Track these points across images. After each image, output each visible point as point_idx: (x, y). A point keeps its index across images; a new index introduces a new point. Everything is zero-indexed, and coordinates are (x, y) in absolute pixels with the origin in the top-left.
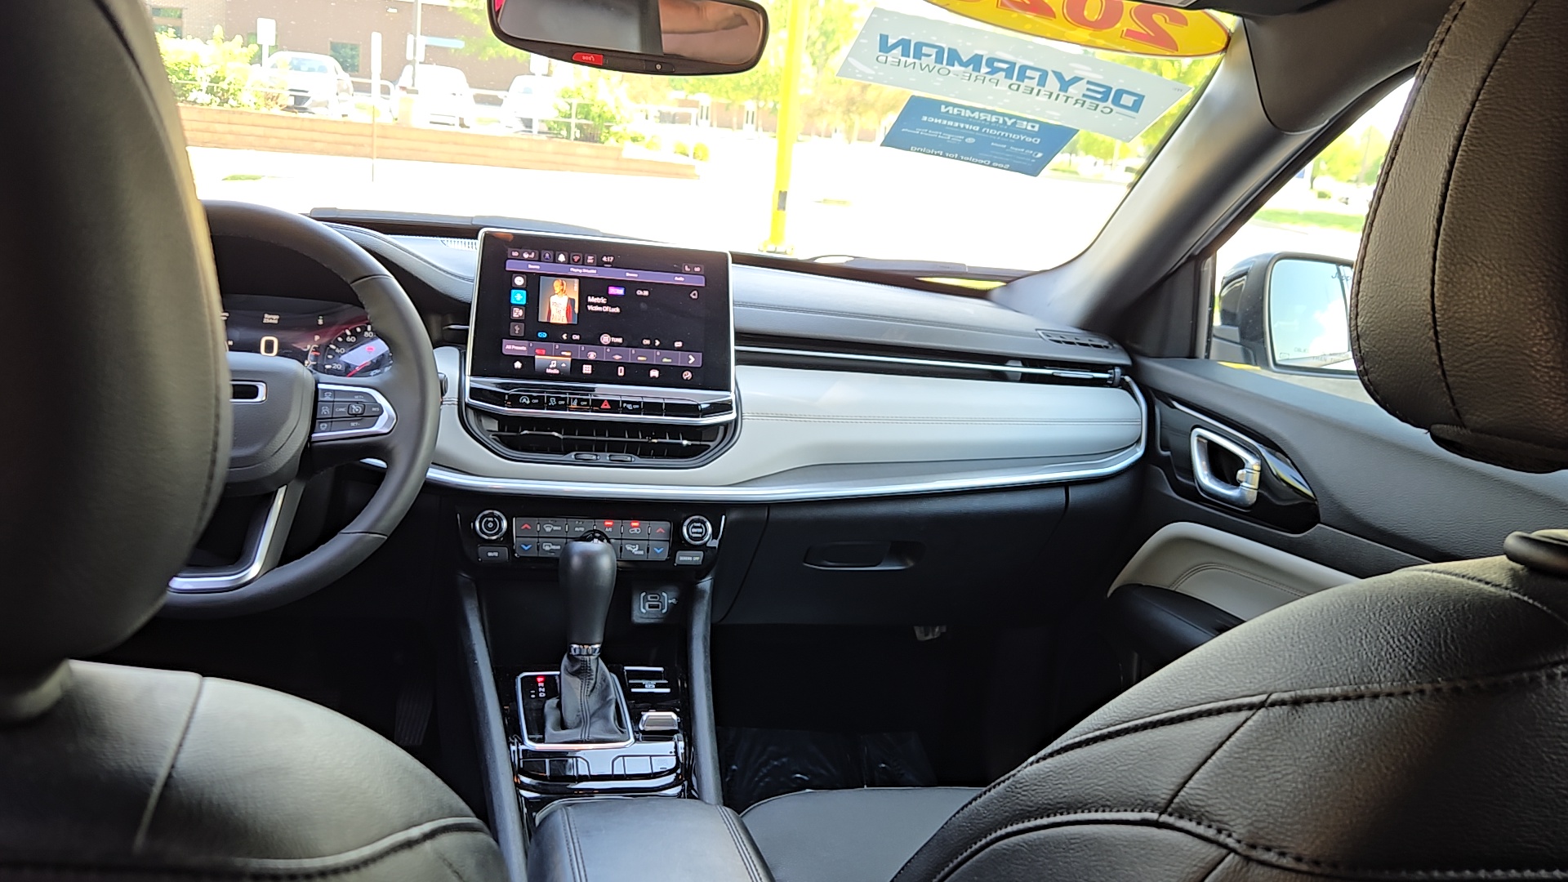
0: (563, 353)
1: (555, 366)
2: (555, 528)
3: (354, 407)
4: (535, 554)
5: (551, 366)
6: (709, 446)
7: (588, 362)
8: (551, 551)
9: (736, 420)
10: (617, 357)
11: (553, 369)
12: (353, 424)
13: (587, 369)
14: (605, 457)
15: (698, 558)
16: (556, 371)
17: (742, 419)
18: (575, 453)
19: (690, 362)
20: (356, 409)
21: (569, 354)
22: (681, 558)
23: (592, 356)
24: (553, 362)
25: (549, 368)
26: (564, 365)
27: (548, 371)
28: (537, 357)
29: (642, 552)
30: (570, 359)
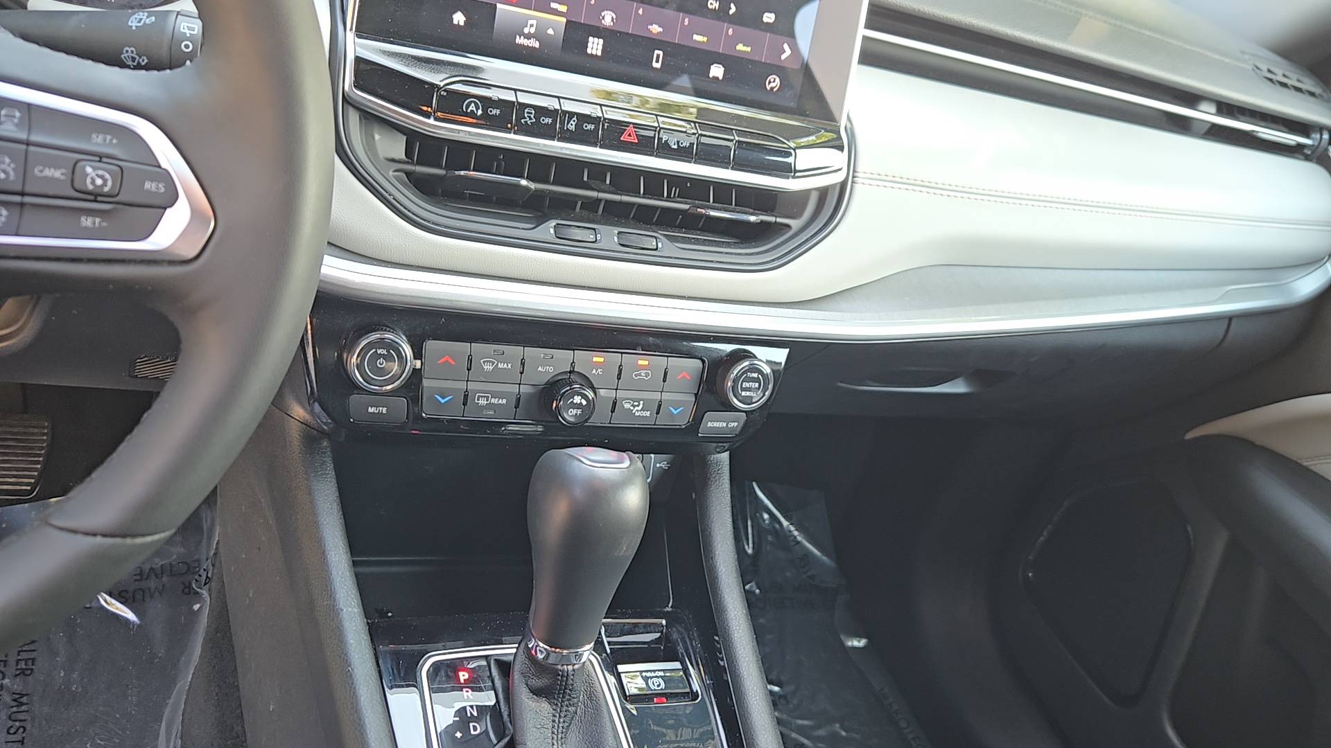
0: (554, 5)
1: (533, 30)
2: (500, 366)
3: (89, 170)
4: (456, 413)
5: (526, 31)
6: (788, 226)
7: (598, 32)
8: (490, 406)
9: (843, 185)
10: (656, 29)
11: (528, 36)
12: (87, 222)
13: (595, 46)
14: (609, 235)
15: (736, 424)
16: (535, 44)
17: (853, 182)
18: (553, 223)
19: (783, 57)
20: (95, 176)
21: (563, 8)
22: (710, 424)
23: (608, 19)
24: (530, 22)
25: (522, 34)
26: (550, 31)
27: (520, 40)
28: (499, 6)
29: (648, 414)
30: (564, 20)
